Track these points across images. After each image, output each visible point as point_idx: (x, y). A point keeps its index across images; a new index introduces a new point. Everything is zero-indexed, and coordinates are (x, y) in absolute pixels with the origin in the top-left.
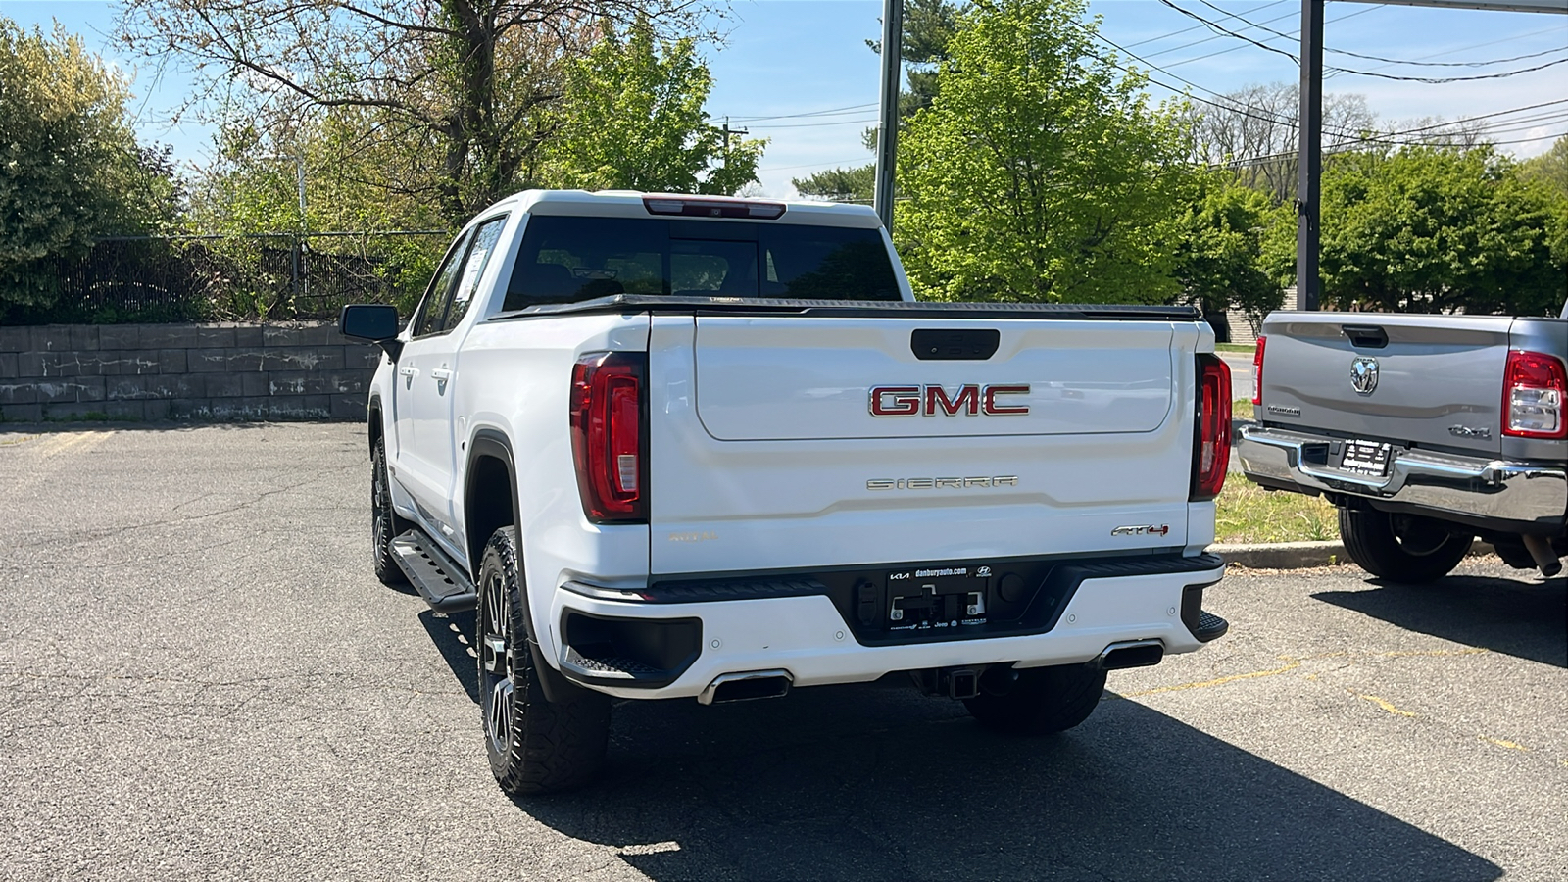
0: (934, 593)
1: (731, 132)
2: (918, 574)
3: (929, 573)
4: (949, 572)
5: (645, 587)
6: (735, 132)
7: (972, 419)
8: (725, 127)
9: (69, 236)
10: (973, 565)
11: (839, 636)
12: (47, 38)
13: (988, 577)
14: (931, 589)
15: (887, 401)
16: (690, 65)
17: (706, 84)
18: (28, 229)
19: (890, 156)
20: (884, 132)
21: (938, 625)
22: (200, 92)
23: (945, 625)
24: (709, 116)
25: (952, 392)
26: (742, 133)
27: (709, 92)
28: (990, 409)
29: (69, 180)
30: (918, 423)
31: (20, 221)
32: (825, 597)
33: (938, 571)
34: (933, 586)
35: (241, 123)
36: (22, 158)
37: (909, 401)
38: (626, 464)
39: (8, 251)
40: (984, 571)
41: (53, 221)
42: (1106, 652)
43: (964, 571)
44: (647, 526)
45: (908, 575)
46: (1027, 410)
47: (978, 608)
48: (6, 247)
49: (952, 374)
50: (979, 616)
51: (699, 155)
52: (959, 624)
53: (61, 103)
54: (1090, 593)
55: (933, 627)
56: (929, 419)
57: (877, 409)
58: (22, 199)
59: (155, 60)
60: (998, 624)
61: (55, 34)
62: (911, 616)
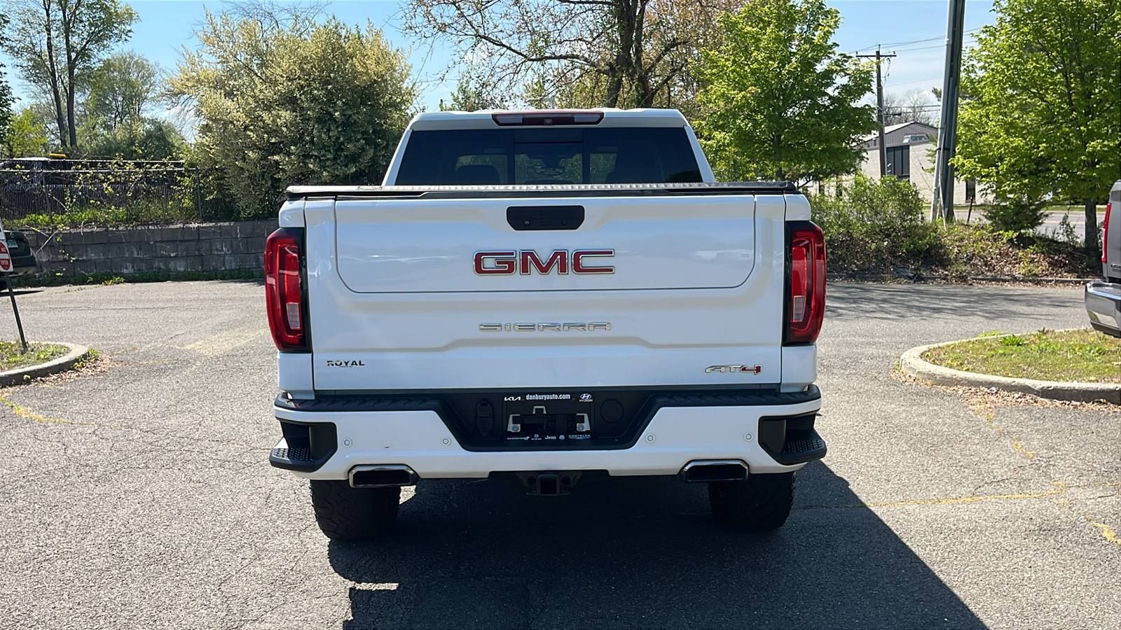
0: (545, 412)
1: (882, 56)
2: (528, 397)
3: (537, 397)
4: (555, 397)
5: (314, 398)
6: (886, 56)
7: (563, 277)
8: (878, 52)
9: (370, 159)
10: (576, 392)
11: (445, 441)
12: (363, 32)
13: (590, 402)
14: (542, 409)
15: (489, 263)
16: (823, 8)
17: (836, 22)
18: (347, 155)
19: (955, 66)
20: (950, 47)
21: (548, 437)
22: (457, 59)
23: (554, 438)
24: (838, 45)
25: (544, 257)
26: (891, 56)
27: (838, 27)
28: (578, 268)
29: (371, 122)
30: (516, 280)
31: (343, 150)
32: (433, 413)
33: (545, 396)
34: (543, 407)
35: (480, 78)
36: (344, 110)
37: (506, 264)
38: (293, 309)
39: (334, 169)
40: (586, 397)
41: (363, 149)
42: (687, 468)
43: (568, 396)
44: (310, 355)
45: (519, 398)
46: (611, 270)
47: (586, 426)
48: (333, 167)
49: (544, 242)
50: (587, 432)
51: (828, 75)
52: (567, 438)
53: (367, 73)
54: (665, 418)
55: (543, 438)
56: (525, 277)
57: (479, 269)
58: (344, 136)
59: (430, 41)
60: (599, 440)
61: (368, 29)
62: (526, 430)
